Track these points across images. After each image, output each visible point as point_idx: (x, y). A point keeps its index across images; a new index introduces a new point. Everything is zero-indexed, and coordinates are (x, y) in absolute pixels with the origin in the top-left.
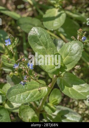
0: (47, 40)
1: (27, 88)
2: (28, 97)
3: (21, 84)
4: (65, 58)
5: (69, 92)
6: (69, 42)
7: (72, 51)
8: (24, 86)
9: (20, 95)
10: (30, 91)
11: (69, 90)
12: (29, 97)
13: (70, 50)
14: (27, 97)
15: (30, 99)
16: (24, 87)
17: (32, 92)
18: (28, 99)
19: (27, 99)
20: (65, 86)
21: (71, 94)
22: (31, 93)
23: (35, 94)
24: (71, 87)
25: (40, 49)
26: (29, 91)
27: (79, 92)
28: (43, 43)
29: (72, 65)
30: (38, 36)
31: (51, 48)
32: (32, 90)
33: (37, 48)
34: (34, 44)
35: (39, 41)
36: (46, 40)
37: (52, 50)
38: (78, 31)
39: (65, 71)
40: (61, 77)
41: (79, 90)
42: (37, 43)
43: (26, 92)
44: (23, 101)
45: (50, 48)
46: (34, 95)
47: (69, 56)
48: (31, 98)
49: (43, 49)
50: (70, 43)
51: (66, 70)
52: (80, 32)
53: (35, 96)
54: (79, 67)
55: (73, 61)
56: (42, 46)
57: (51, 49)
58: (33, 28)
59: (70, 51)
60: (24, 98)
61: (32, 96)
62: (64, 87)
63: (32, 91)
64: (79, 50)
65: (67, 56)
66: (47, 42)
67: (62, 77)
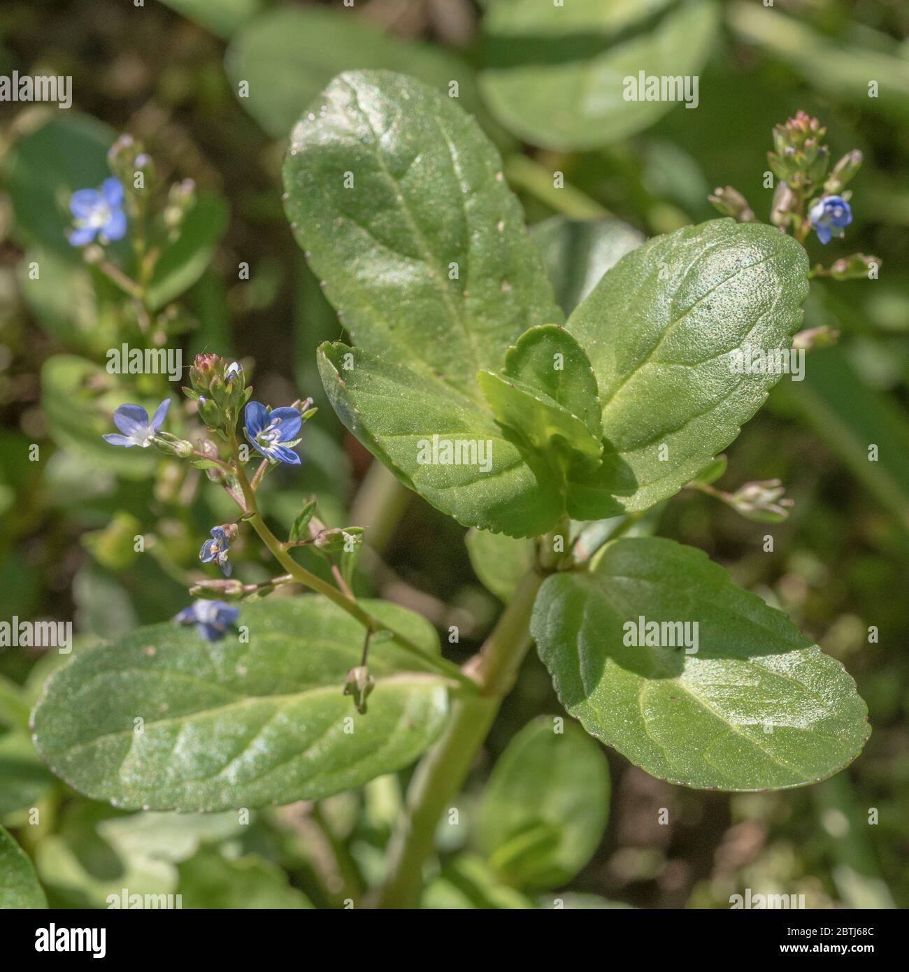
0: (469, 204)
1: (242, 670)
2: (249, 756)
3: (190, 624)
4: (627, 387)
5: (635, 715)
6: (679, 233)
7: (696, 320)
8: (220, 645)
9: (175, 732)
10: (276, 700)
11: (642, 699)
12: (261, 759)
13: (674, 307)
14: (230, 759)
15: (261, 775)
16: (217, 653)
17: (292, 714)
18: (245, 777)
19: (231, 773)
20: (610, 665)
21: (654, 734)
22: (281, 718)
23: (318, 728)
24: (660, 676)
25: (394, 291)
26: (265, 701)
27: (737, 721)
28: (430, 230)
29: (690, 454)
30: (388, 157)
31: (507, 288)
32: (296, 691)
33: (360, 275)
34: (343, 231)
35: (386, 204)
36: (459, 202)
37: (512, 309)
38: (780, 141)
39: (617, 510)
40: (576, 578)
41: (733, 704)
42: (364, 224)
43: (230, 708)
44: (189, 787)
45: (491, 283)
46: (308, 746)
47: (666, 360)
48: (279, 771)
49: (426, 291)
50: (686, 236)
51: (621, 500)
52: (801, 147)
53: (313, 754)
54: (768, 496)
55: (696, 415)
56: (414, 255)
57: (504, 298)
58: (347, 77)
59: (679, 312)
60: (201, 758)
61: (288, 751)
62: (596, 673)
63: (293, 701)
64: (764, 306)
65: (648, 367)
66: (463, 219)
67: (592, 577)
